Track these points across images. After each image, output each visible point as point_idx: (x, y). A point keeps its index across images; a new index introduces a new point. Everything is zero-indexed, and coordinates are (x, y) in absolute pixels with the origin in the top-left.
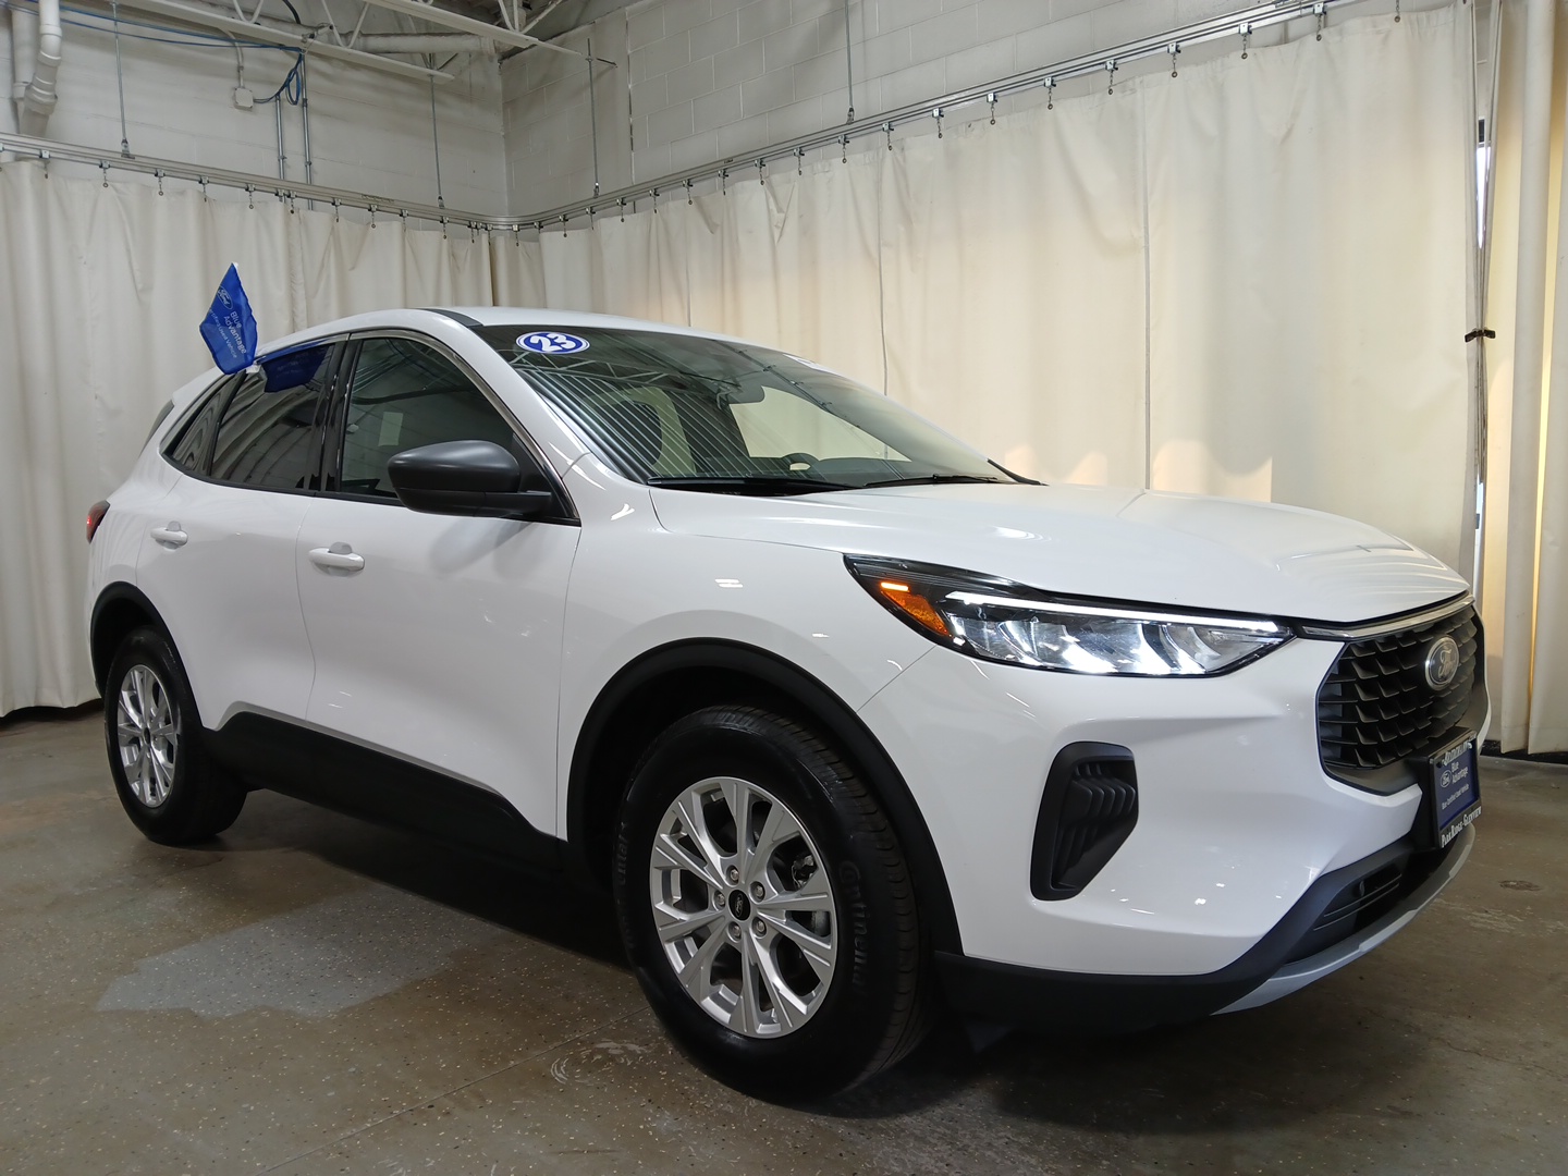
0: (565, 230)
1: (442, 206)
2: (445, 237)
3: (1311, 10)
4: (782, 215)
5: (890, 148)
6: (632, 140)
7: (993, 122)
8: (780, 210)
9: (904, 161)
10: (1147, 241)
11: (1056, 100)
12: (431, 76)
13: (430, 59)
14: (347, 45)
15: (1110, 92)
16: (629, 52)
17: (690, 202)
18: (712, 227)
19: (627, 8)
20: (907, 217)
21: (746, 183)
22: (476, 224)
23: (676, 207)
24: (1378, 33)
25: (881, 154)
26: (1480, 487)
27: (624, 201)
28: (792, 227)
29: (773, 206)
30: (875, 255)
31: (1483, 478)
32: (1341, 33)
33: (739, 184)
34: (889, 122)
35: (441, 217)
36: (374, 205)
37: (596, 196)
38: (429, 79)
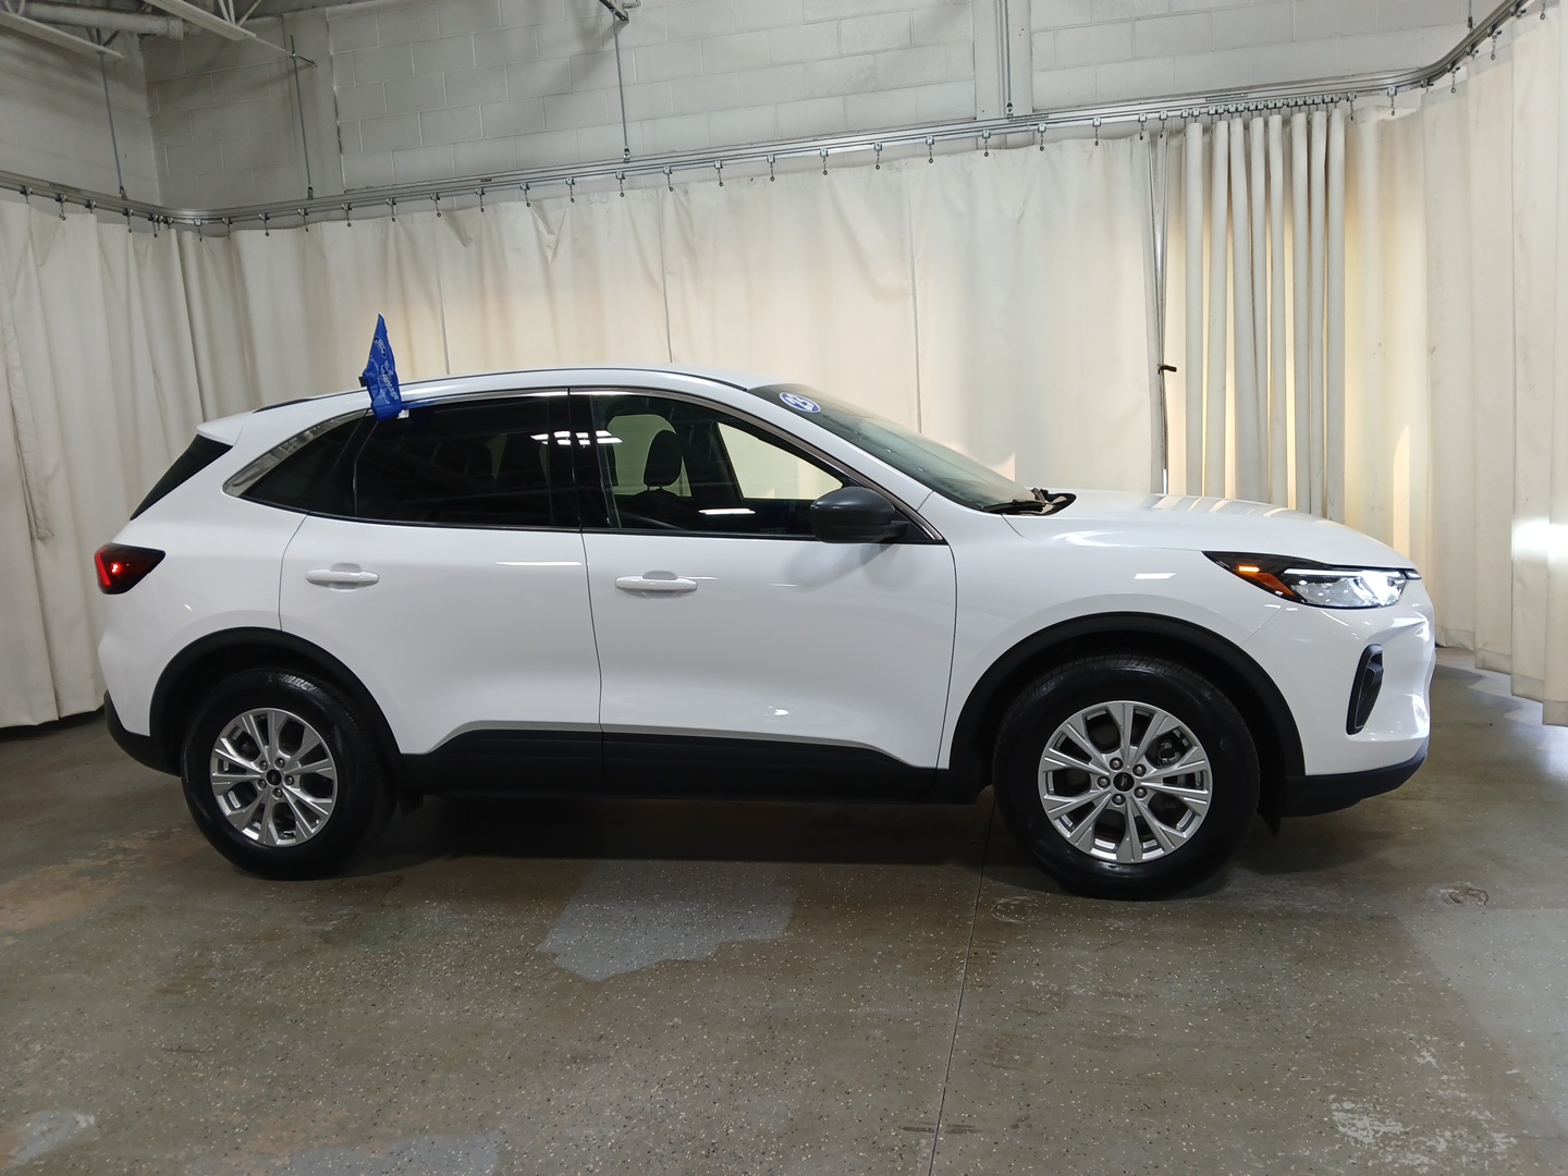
0: (267, 229)
1: (124, 197)
2: (130, 231)
3: (1036, 127)
4: (554, 237)
5: (671, 189)
6: (340, 143)
7: (772, 179)
8: (550, 232)
9: (688, 201)
10: (914, 290)
11: (830, 167)
12: (101, 53)
13: (94, 33)
14: (16, 11)
15: (878, 167)
16: (332, 53)
17: (439, 215)
18: (465, 241)
19: (328, 9)
20: (691, 251)
21: (511, 204)
22: (158, 217)
23: (422, 220)
24: (1086, 152)
25: (661, 194)
26: (1165, 471)
27: (349, 205)
28: (565, 248)
29: (542, 227)
30: (660, 281)
31: (1166, 467)
32: (1060, 148)
33: (503, 205)
34: (668, 164)
35: (126, 208)
36: (61, 194)
37: (310, 197)
38: (98, 57)
